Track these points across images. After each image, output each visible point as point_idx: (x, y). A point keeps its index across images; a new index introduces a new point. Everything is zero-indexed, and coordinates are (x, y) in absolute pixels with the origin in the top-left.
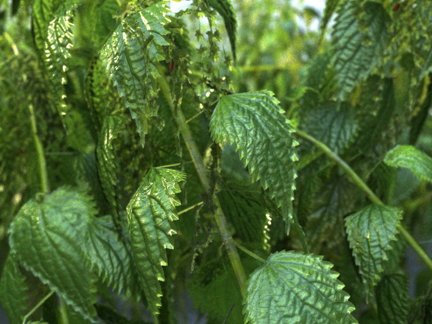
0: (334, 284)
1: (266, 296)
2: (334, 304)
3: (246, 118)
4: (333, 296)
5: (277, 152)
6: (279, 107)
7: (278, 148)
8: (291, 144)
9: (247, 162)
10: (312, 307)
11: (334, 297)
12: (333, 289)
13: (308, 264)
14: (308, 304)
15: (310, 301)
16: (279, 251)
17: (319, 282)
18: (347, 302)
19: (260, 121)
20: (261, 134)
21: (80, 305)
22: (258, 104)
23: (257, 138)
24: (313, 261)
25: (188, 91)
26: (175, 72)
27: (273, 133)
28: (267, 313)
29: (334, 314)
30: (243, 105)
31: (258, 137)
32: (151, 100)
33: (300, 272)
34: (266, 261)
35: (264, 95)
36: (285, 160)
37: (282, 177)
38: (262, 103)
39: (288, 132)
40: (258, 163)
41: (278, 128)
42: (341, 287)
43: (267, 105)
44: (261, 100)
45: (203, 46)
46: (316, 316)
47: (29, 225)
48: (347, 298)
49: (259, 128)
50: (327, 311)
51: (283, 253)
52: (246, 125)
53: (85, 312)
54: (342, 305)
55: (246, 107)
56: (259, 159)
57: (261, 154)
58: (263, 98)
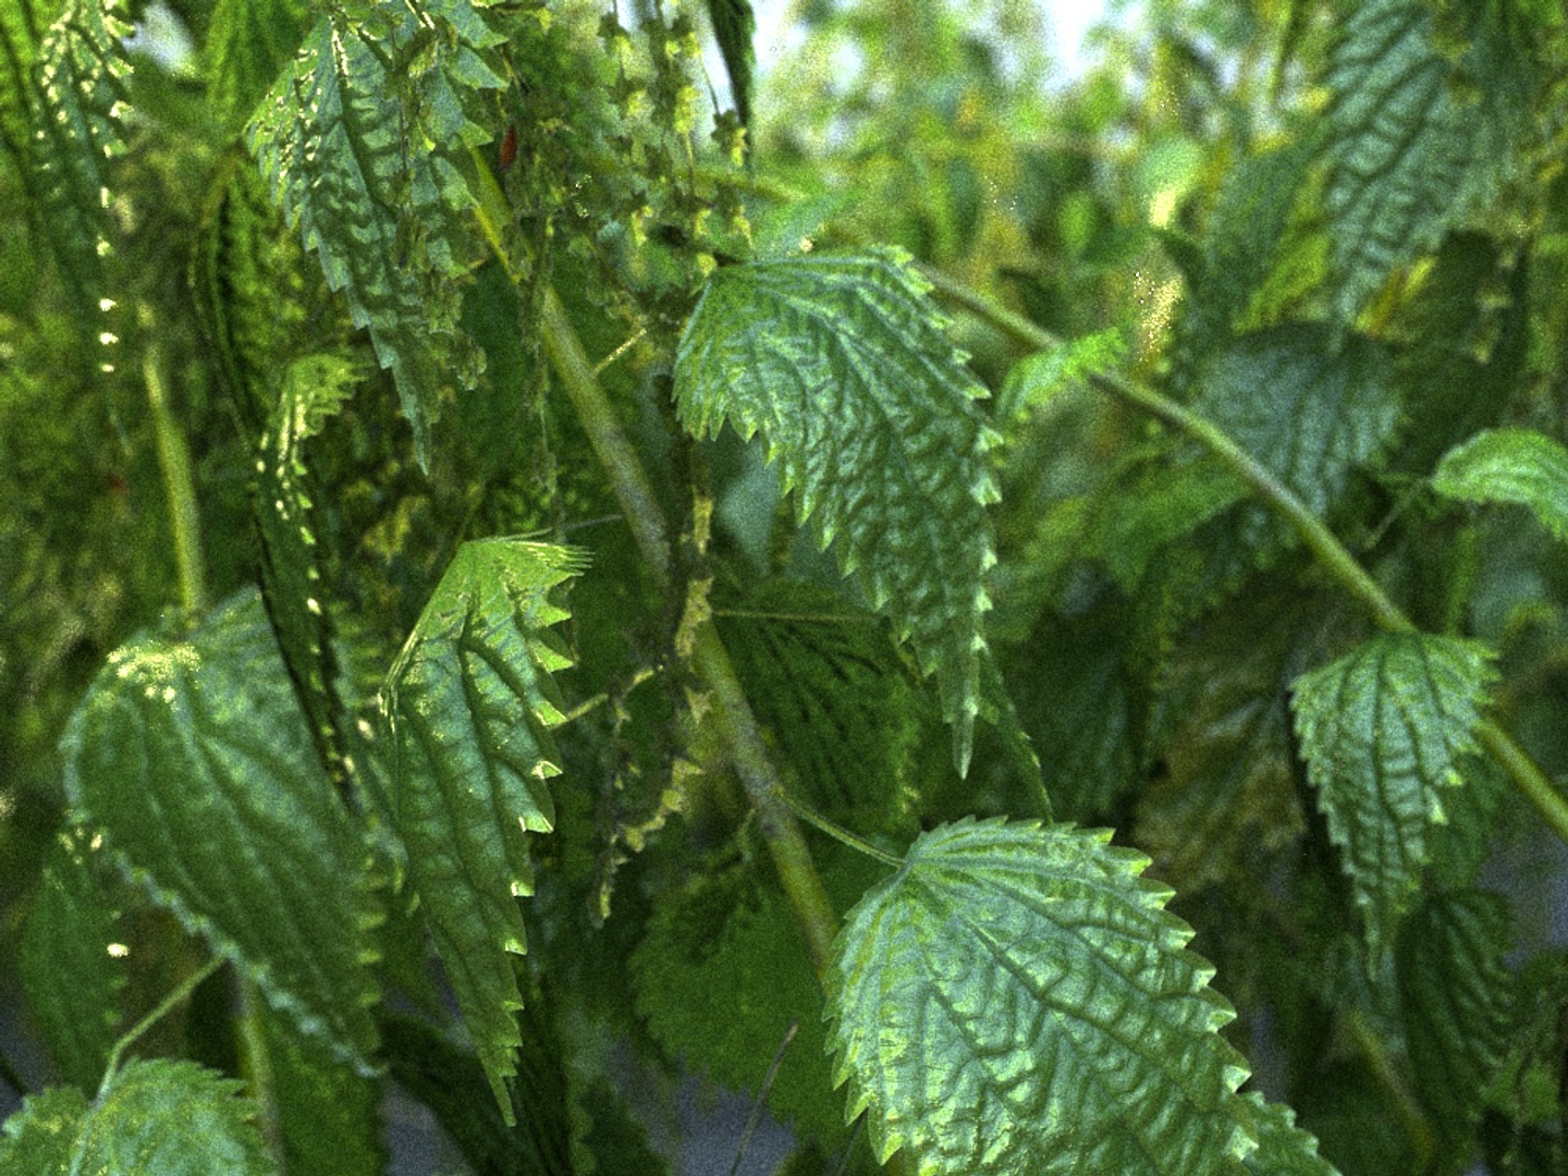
0: (1156, 931)
1: (906, 983)
2: (1155, 999)
3: (803, 347)
4: (1152, 973)
5: (919, 472)
6: (930, 305)
7: (921, 456)
8: (973, 440)
9: (808, 506)
10: (1076, 1014)
11: (1157, 976)
12: (1151, 946)
13: (1057, 860)
14: (1059, 1006)
15: (1070, 994)
16: (951, 822)
17: (1098, 924)
18: (1203, 990)
19: (854, 357)
20: (859, 402)
21: (317, 1008)
22: (848, 297)
23: (841, 417)
24: (1077, 848)
25: (573, 246)
26: (523, 169)
27: (905, 399)
28: (913, 1045)
29: (1157, 1036)
30: (794, 301)
31: (848, 411)
32: (428, 271)
33: (1029, 890)
34: (904, 861)
35: (873, 261)
36: (948, 499)
37: (940, 562)
38: (861, 291)
39: (962, 397)
40: (850, 507)
41: (922, 384)
42: (1179, 938)
43: (882, 299)
44: (859, 278)
45: (628, 76)
46: (1093, 1046)
47: (137, 720)
48: (1204, 977)
49: (850, 383)
50: (1133, 1025)
51: (967, 829)
52: (803, 371)
53: (338, 1035)
54: (1186, 1001)
55: (804, 305)
56: (853, 494)
57: (860, 477)
58: (869, 270)
